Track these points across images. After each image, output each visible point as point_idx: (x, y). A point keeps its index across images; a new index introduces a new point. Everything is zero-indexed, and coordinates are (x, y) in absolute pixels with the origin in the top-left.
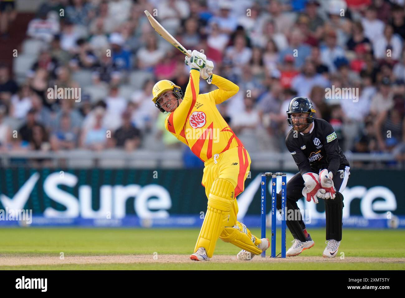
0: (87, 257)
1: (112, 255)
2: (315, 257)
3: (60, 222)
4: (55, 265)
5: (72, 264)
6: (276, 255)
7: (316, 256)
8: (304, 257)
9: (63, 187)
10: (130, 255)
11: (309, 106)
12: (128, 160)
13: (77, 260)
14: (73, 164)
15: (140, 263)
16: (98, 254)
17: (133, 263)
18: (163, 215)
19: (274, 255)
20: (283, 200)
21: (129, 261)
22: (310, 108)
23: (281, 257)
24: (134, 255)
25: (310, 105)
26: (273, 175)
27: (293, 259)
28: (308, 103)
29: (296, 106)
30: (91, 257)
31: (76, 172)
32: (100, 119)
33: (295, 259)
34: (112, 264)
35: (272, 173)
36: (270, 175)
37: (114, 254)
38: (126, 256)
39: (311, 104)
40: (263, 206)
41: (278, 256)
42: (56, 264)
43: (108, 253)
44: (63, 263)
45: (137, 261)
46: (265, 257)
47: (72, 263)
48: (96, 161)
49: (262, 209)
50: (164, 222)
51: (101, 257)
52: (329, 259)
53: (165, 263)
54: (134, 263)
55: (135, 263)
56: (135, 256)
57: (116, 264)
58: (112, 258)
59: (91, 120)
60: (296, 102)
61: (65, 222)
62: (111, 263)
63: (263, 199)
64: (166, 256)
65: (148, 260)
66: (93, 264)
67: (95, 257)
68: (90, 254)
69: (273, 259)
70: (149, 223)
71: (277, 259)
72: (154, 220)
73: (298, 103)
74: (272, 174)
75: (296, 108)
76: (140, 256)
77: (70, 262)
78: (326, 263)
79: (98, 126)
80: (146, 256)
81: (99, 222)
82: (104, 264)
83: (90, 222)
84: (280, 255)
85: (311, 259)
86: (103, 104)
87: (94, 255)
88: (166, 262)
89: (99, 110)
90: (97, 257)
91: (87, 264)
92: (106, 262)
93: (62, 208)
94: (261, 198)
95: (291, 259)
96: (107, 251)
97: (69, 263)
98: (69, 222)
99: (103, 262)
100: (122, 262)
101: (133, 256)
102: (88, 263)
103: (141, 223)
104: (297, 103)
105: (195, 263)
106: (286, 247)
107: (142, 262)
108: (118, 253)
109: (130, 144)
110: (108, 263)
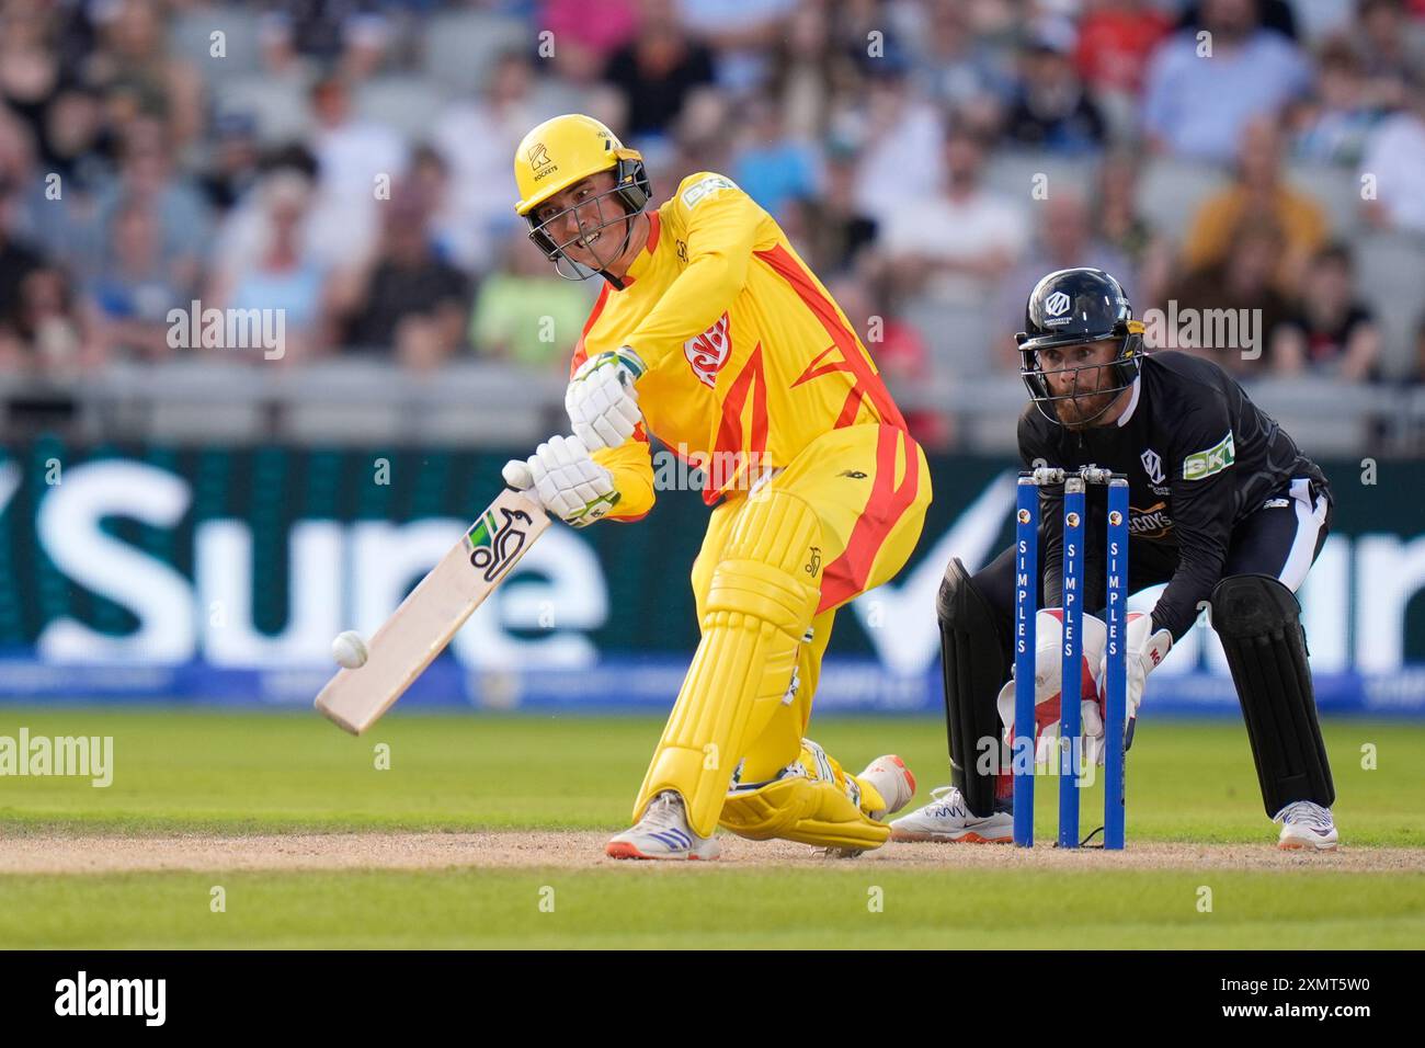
0: (239, 841)
1: (350, 833)
2: (1253, 846)
3: (110, 681)
4: (94, 875)
5: (170, 872)
6: (1082, 836)
7: (1259, 841)
8: (1206, 846)
9: (123, 529)
10: (426, 831)
11: (1116, 308)
12: (414, 407)
13: (193, 854)
14: (168, 424)
15: (473, 868)
16: (285, 829)
17: (444, 866)
18: (570, 654)
19: (1069, 836)
20: (1114, 590)
21: (426, 857)
22: (1121, 316)
23: (1102, 847)
24: (447, 831)
25: (1121, 301)
26: (1069, 480)
27: (1154, 854)
28: (1113, 296)
29: (1060, 312)
30: (253, 841)
31: (182, 461)
32: (288, 221)
33: (1164, 856)
34: (351, 871)
35: (1062, 472)
36: (1055, 479)
37: (361, 828)
38: (409, 837)
39: (1125, 296)
40: (1022, 617)
41: (1089, 843)
42: (99, 868)
43: (330, 822)
44: (132, 864)
45: (459, 861)
46: (1031, 845)
47: (171, 867)
48: (274, 410)
49: (1021, 629)
50: (574, 687)
51: (300, 840)
52: (1315, 858)
53: (586, 871)
54: (447, 869)
55: (453, 868)
56: (451, 835)
57: (366, 872)
58: (348, 844)
59: (248, 230)
60: (1059, 294)
61: (135, 681)
62: (344, 866)
63: (1022, 587)
64: (589, 837)
65: (507, 856)
66: (264, 871)
67: (271, 840)
68: (248, 828)
69: (1065, 854)
70: (508, 691)
71: (1083, 856)
72: (530, 675)
73: (1068, 297)
74: (1066, 477)
75: (1060, 322)
76: (473, 838)
77: (159, 860)
78: (1305, 874)
79: (283, 255)
80: (502, 837)
81: (283, 686)
82: (313, 872)
83: (244, 685)
84: (1100, 839)
85: (1237, 858)
86: (302, 161)
87: (267, 833)
88: (592, 867)
89: (285, 187)
90: (281, 838)
91: (239, 871)
92: (322, 862)
93: (118, 620)
94: (1014, 580)
95: (1146, 857)
96: (324, 814)
97: (159, 868)
98: (150, 681)
99: (307, 861)
100: (394, 865)
101: (443, 835)
102: (242, 865)
103: (474, 689)
104: (1062, 301)
105: (717, 868)
106: (1123, 801)
107: (481, 865)
108: (374, 822)
109: (419, 338)
110: (330, 866)
